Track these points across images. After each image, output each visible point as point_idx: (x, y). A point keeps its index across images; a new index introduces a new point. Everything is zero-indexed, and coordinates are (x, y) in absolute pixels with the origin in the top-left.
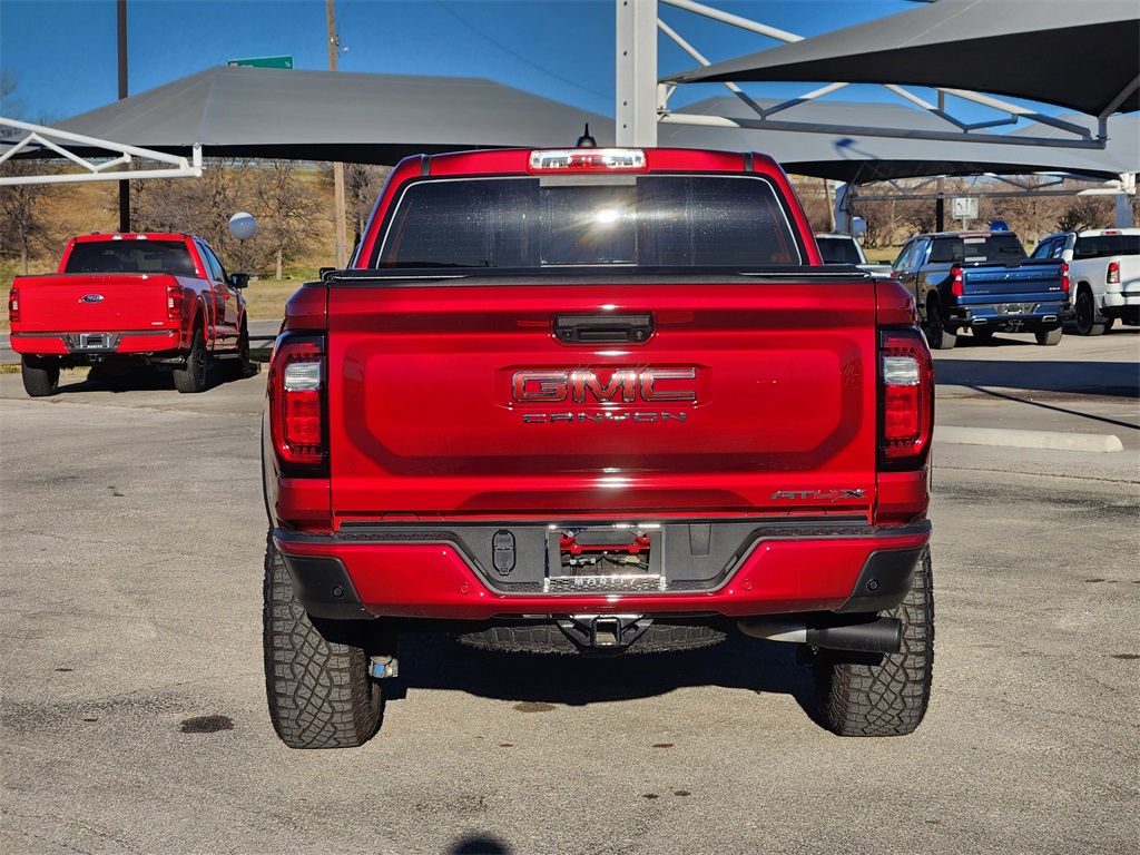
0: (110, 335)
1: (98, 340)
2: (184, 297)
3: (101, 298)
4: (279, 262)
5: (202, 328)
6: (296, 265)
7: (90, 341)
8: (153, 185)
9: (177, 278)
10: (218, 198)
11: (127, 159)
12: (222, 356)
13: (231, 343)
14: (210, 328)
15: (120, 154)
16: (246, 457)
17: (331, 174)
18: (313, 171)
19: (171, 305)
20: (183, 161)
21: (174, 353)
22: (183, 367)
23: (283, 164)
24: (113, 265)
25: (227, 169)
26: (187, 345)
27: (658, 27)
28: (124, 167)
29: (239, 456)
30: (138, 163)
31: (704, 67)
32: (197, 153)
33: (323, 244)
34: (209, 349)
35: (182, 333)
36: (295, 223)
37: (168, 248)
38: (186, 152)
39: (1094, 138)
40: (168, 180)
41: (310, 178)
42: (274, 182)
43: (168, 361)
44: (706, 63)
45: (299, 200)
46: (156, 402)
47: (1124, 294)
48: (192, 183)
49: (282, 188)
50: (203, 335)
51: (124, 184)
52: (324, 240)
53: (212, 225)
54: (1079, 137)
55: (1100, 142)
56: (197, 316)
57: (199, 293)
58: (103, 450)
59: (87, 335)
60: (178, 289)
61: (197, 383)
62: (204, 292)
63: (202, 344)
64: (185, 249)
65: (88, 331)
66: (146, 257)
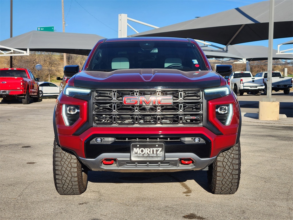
0: (7, 91)
1: (5, 92)
2: (25, 82)
3: (6, 82)
4: (49, 78)
5: (29, 89)
6: (54, 79)
7: (3, 92)
8: (18, 58)
9: (23, 78)
10: (34, 62)
11: (12, 51)
12: (33, 96)
13: (36, 94)
14: (31, 90)
15: (11, 50)
16: (37, 115)
17: (63, 56)
18: (58, 55)
19: (22, 84)
20: (25, 52)
21: (22, 95)
22: (24, 98)
23: (50, 53)
24: (9, 75)
25: (37, 54)
26: (25, 94)
27: (127, 25)
28: (11, 53)
29: (36, 115)
30: (14, 52)
31: (137, 34)
32: (28, 50)
33: (60, 73)
34: (30, 94)
35: (24, 90)
36: (53, 68)
37: (21, 72)
38: (26, 50)
39: (225, 50)
40: (22, 57)
41: (57, 57)
42: (48, 58)
43: (21, 97)
44: (138, 33)
45: (54, 62)
46: (18, 106)
47: (244, 86)
48: (28, 58)
49: (50, 59)
50: (29, 91)
51: (11, 57)
52: (61, 72)
53: (32, 68)
54: (222, 50)
55: (227, 51)
56: (28, 87)
57: (28, 81)
58: (6, 113)
59: (2, 91)
60: (23, 81)
61: (27, 102)
62: (29, 82)
63: (29, 94)
64: (25, 72)
65: (3, 90)
66: (16, 74)
